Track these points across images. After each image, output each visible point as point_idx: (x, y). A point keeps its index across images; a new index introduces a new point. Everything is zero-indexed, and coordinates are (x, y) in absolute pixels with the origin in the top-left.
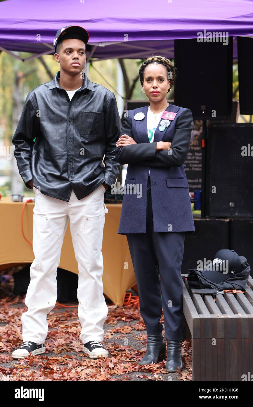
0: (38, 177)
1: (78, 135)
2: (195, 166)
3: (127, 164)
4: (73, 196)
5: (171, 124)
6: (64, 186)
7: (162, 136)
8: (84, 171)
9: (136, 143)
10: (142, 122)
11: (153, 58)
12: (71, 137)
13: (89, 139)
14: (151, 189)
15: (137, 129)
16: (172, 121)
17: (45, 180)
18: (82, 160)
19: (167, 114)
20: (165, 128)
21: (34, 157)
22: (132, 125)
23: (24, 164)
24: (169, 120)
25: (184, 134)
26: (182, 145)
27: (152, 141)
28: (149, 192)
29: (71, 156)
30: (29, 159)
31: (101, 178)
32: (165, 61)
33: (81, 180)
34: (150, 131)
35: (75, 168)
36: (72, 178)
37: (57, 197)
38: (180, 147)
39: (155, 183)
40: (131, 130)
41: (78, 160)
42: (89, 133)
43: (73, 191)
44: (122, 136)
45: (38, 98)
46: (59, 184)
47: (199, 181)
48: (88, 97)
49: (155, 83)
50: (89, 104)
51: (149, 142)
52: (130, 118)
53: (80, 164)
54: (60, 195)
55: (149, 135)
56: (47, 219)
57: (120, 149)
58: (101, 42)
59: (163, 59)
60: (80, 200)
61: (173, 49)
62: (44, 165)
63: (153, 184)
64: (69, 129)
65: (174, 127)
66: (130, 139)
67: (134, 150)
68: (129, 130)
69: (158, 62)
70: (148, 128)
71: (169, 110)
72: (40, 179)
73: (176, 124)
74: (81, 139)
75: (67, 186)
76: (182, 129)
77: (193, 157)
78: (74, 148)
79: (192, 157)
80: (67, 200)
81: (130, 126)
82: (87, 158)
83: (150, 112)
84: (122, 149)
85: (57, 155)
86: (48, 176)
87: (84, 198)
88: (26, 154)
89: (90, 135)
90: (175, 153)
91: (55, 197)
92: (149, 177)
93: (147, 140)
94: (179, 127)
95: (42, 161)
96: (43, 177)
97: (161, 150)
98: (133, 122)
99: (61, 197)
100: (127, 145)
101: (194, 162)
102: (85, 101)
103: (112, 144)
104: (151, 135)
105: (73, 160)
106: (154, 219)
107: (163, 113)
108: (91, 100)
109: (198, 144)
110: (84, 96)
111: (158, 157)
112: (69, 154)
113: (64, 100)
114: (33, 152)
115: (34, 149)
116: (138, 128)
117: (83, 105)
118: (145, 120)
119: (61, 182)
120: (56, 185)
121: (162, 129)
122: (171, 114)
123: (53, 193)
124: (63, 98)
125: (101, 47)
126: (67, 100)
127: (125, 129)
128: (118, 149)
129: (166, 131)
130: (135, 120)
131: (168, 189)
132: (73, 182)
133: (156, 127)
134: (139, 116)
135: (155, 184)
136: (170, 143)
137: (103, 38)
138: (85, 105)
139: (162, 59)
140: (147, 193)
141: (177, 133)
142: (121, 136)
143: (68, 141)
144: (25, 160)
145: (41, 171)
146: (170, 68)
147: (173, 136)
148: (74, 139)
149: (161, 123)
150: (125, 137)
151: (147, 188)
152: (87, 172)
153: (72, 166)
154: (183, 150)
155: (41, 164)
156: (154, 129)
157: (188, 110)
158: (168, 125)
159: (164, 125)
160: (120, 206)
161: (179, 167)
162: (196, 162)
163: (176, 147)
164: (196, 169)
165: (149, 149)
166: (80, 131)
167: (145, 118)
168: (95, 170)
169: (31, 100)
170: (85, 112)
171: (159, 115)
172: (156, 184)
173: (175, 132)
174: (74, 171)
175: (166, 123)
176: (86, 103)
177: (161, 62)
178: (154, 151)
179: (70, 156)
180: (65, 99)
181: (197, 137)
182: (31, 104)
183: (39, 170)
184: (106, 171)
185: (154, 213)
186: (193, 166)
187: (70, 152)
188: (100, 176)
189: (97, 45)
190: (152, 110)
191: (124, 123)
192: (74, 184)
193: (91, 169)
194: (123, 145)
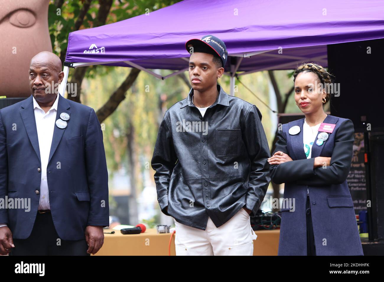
0: (173, 203)
1: (213, 156)
2: (355, 185)
3: (284, 184)
4: (210, 223)
5: (330, 137)
6: (199, 213)
7: (321, 151)
8: (223, 195)
9: (292, 160)
10: (298, 136)
11: (304, 66)
12: (205, 158)
13: (225, 160)
14: (310, 210)
15: (292, 145)
16: (331, 133)
17: (180, 207)
18: (219, 183)
19: (325, 126)
20: (324, 142)
21: (172, 181)
22: (286, 140)
23: (162, 189)
24: (328, 133)
25: (344, 148)
26: (342, 160)
27: (309, 157)
28: (308, 214)
29: (206, 180)
30: (167, 183)
31: (241, 202)
32: (315, 69)
33: (217, 206)
34: (306, 145)
35: (211, 192)
36: (208, 204)
37: (192, 225)
38: (341, 162)
39: (314, 203)
40: (286, 146)
41: (214, 183)
42: (225, 153)
43: (209, 217)
44: (276, 153)
45: (172, 117)
46: (195, 211)
47: (358, 202)
48: (223, 113)
49: (303, 93)
50: (224, 121)
51: (307, 159)
52: (284, 133)
53: (216, 188)
54: (195, 222)
55: (306, 150)
56: (186, 250)
57: (275, 167)
58: (246, 53)
59: (314, 66)
60: (218, 228)
61: (326, 56)
62: (182, 189)
63: (313, 204)
64: (203, 150)
65: (333, 140)
66: (285, 155)
67: (289, 167)
68: (284, 146)
69: (309, 70)
70: (304, 143)
71: (327, 121)
72: (175, 205)
73: (336, 137)
74: (216, 160)
75: (202, 213)
76: (342, 142)
77: (353, 175)
78: (209, 171)
79: (351, 176)
80: (203, 228)
81: (284, 141)
82: (225, 180)
83: (306, 125)
84: (277, 167)
85: (190, 179)
86: (183, 202)
87: (222, 225)
88: (165, 179)
89: (226, 155)
90: (335, 169)
91: (189, 225)
92: (308, 197)
93: (304, 156)
94: (339, 140)
95: (180, 185)
96: (179, 203)
97: (320, 166)
98: (288, 136)
99: (197, 225)
100: (282, 162)
101: (353, 180)
102: (220, 118)
103: (256, 162)
104: (308, 150)
105: (209, 184)
106: (316, 244)
107: (321, 125)
108: (227, 115)
109: (357, 160)
110: (218, 112)
111: (317, 174)
112: (204, 177)
113: (197, 118)
114: (172, 176)
115: (173, 172)
116: (294, 143)
117: (217, 122)
118: (301, 134)
119: (197, 208)
120: (192, 212)
121: (320, 143)
122: (329, 126)
123: (187, 221)
124: (196, 116)
125: (246, 58)
126: (200, 118)
127: (279, 145)
128: (272, 168)
129: (325, 145)
130: (290, 135)
131: (329, 210)
132: (209, 208)
133: (313, 141)
134: (294, 130)
135: (314, 205)
136: (330, 158)
137: (248, 48)
138: (219, 122)
139: (312, 67)
140: (306, 214)
141: (336, 146)
142: (274, 153)
143: (202, 163)
144: (163, 185)
145: (178, 196)
146: (322, 75)
147: (333, 150)
148: (208, 161)
149: (318, 137)
150: (279, 154)
151: (306, 209)
152: (226, 195)
153: (207, 191)
154: (344, 165)
155: (179, 189)
156: (311, 143)
157: (348, 121)
158: (326, 139)
159: (322, 138)
160: (278, 231)
161: (341, 184)
162: (356, 180)
163: (337, 163)
164: (355, 189)
165: (306, 165)
166: (215, 151)
167: (301, 133)
168: (233, 194)
169: (165, 119)
170: (219, 130)
171: (316, 128)
172: (316, 204)
173: (335, 145)
174: (210, 196)
175: (323, 137)
176: (220, 119)
177: (312, 70)
178: (312, 168)
179: (204, 179)
180: (198, 116)
181: (357, 153)
182: (166, 124)
183: (175, 195)
184: (249, 193)
185: (315, 236)
186: (352, 185)
187: (205, 175)
188: (240, 200)
189: (241, 56)
190: (308, 122)
191: (278, 138)
192: (209, 210)
193: (230, 193)
194: (278, 163)
